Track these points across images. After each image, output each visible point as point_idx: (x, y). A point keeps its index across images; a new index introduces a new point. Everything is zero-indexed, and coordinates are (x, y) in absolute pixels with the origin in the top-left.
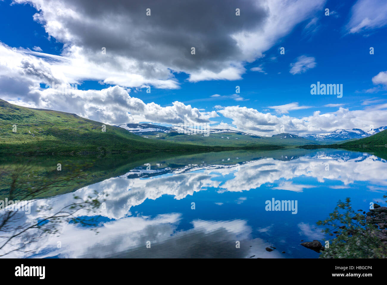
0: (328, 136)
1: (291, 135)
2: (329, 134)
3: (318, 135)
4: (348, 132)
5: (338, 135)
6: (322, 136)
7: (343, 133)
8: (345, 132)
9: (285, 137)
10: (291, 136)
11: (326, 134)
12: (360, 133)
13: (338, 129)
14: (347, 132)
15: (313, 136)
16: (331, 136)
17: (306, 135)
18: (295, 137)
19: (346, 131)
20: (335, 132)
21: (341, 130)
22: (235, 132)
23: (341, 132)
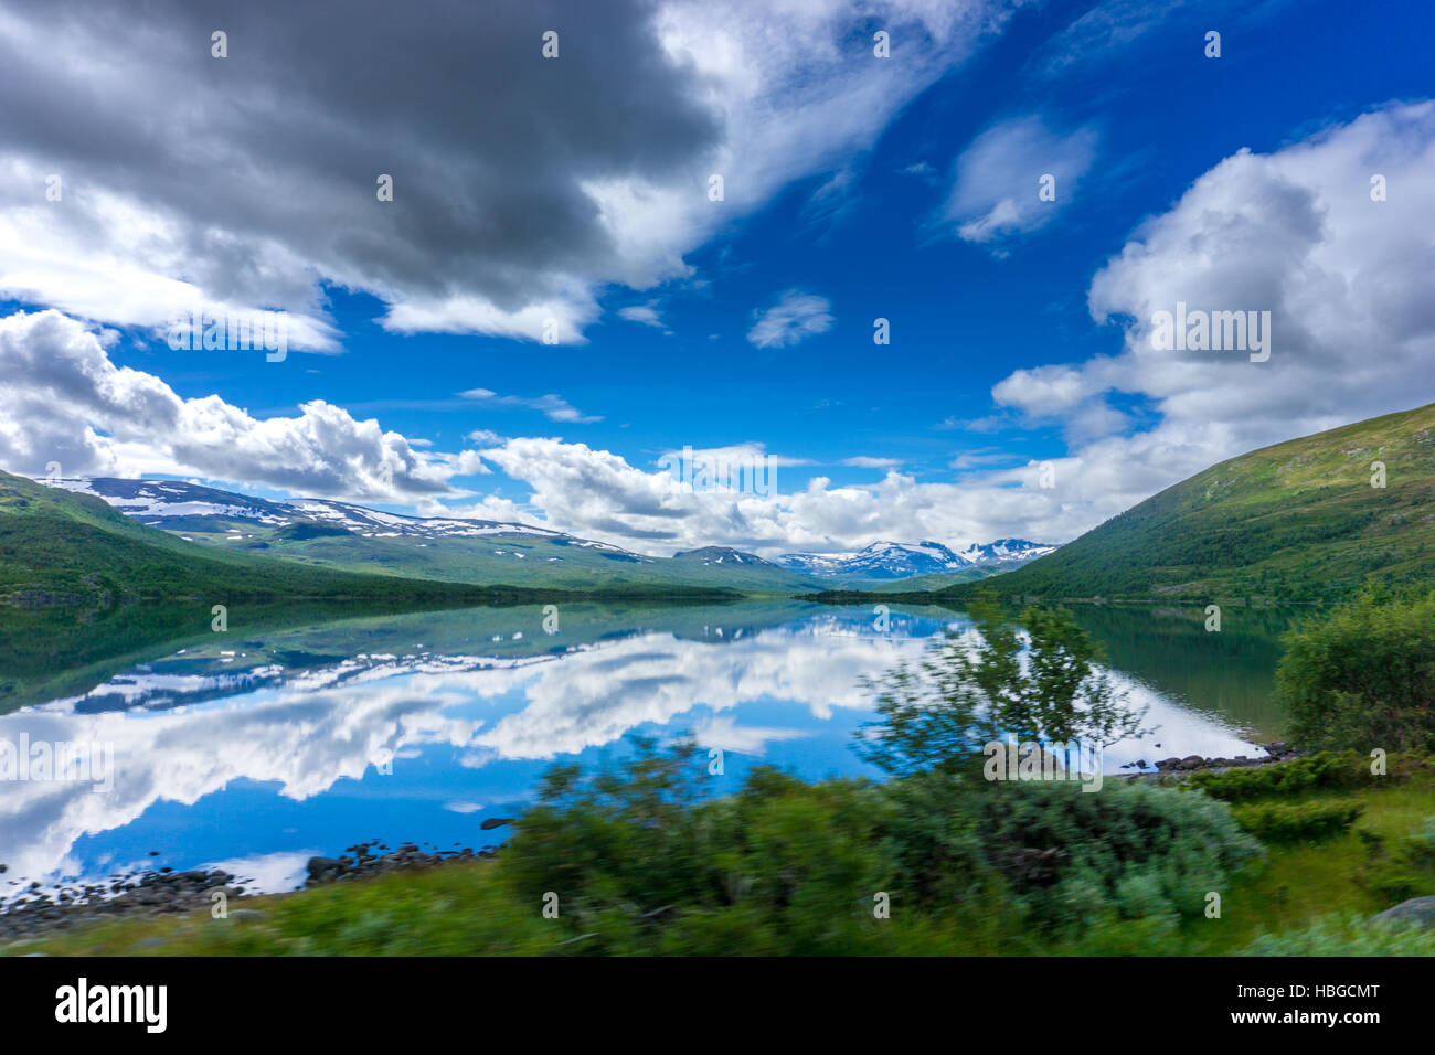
0: (849, 563)
1: (737, 553)
2: (851, 556)
3: (819, 558)
4: (908, 552)
5: (878, 560)
6: (832, 561)
7: (893, 554)
8: (898, 553)
9: (719, 561)
10: (737, 557)
11: (842, 557)
12: (940, 556)
13: (880, 542)
14: (904, 553)
15: (802, 559)
16: (857, 564)
17: (782, 557)
18: (751, 563)
19: (901, 549)
20: (869, 549)
21: (888, 546)
22: (544, 533)
23: (888, 552)
